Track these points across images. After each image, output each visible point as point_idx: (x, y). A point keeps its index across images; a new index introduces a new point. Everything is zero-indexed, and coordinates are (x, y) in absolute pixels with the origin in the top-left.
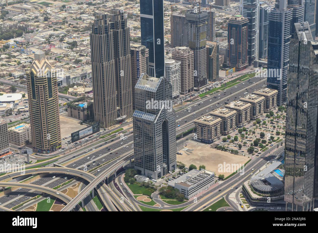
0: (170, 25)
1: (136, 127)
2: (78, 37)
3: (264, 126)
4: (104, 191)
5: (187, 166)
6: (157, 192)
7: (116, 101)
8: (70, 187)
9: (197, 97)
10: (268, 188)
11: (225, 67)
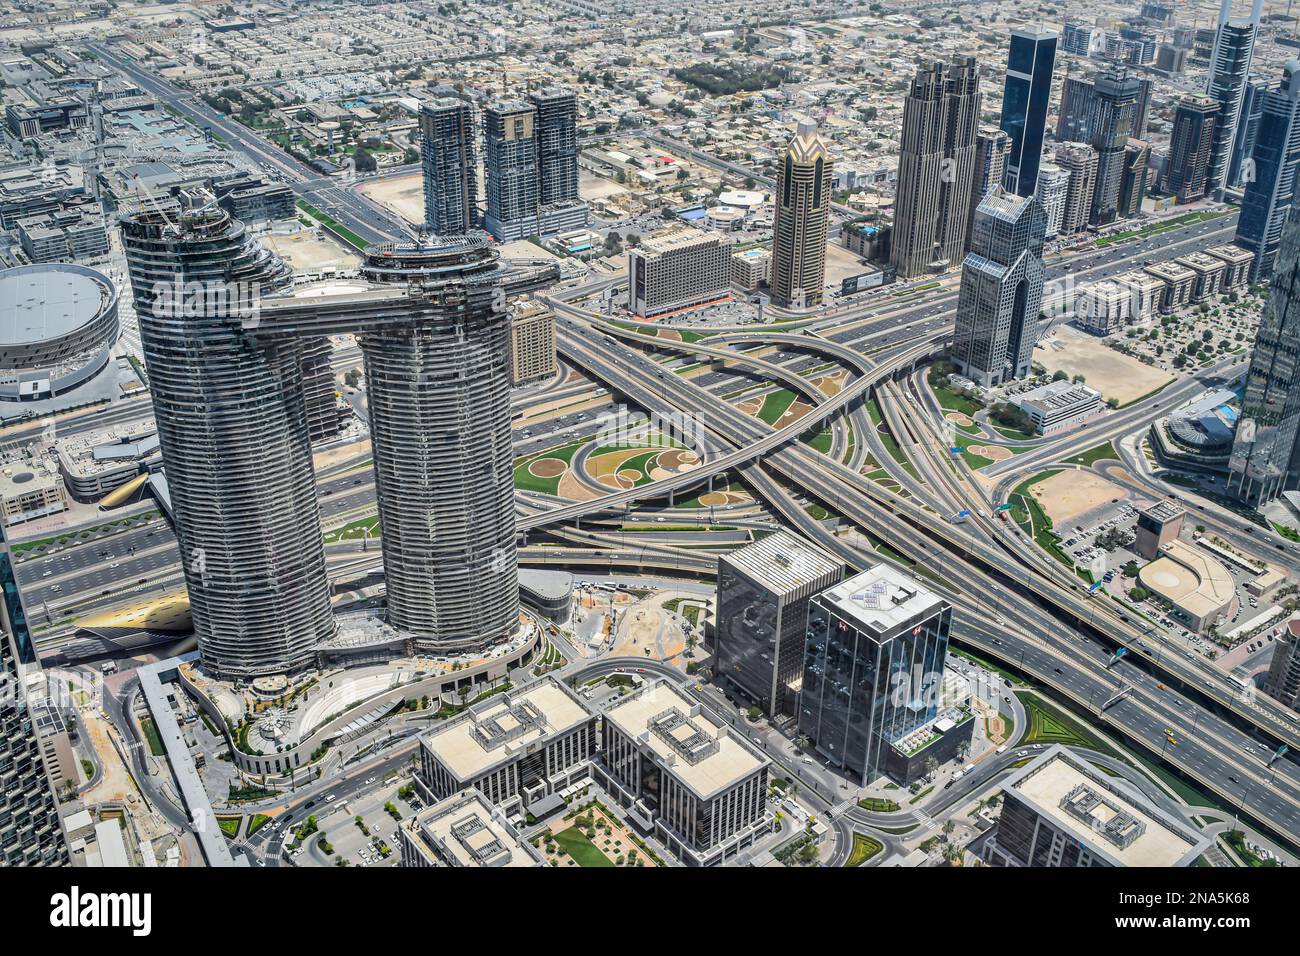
0: (1059, 97)
1: (965, 283)
2: (879, 100)
3: (1215, 318)
4: (888, 393)
5: (1051, 372)
6: (986, 411)
7: (934, 230)
8: (828, 376)
9: (1092, 244)
10: (1200, 438)
11: (1156, 192)
